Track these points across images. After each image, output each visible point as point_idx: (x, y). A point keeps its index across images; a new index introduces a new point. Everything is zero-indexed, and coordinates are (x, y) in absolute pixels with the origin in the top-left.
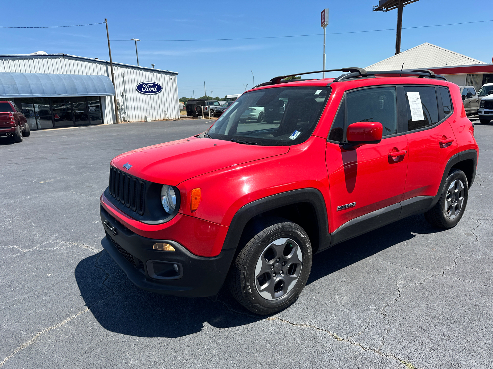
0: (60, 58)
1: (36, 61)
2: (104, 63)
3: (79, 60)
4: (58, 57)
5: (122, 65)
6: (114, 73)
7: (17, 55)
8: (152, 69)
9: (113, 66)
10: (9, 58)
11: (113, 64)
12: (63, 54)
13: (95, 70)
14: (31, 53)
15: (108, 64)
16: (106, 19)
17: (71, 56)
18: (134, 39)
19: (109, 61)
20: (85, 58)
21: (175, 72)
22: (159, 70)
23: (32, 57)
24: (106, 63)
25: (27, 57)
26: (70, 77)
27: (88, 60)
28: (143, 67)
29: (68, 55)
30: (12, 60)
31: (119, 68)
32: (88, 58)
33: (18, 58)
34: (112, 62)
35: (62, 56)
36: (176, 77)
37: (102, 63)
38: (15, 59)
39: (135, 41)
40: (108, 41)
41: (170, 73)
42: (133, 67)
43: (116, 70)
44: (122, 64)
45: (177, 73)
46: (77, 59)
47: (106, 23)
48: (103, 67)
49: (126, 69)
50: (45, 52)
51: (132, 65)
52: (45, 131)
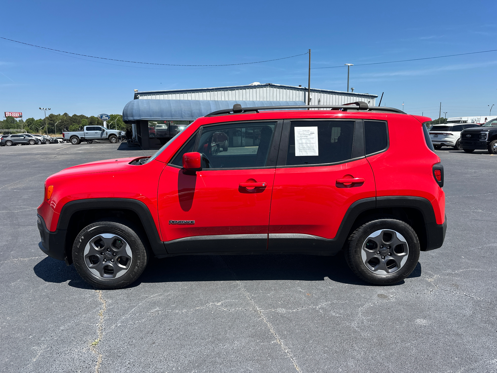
0: (266, 87)
1: (248, 90)
2: (303, 90)
3: (281, 88)
4: (265, 86)
5: (320, 91)
6: (311, 99)
7: (235, 86)
8: (351, 93)
9: (311, 92)
10: (229, 89)
11: (311, 90)
12: (269, 84)
13: (294, 96)
14: (249, 84)
15: (307, 90)
16: (310, 50)
17: (276, 85)
18: (347, 64)
19: (307, 88)
20: (287, 86)
21: (374, 95)
22: (357, 93)
23: (245, 88)
24: (305, 90)
25: (242, 88)
26: (271, 103)
27: (289, 88)
28: (340, 92)
29: (273, 84)
30: (231, 90)
31: (316, 94)
32: (289, 86)
33: (235, 88)
34: (310, 88)
35: (268, 85)
36: (375, 100)
37: (301, 90)
38: (233, 90)
39: (348, 66)
40: (309, 69)
41: (369, 96)
42: (330, 92)
43: (313, 95)
44: (320, 89)
45: (377, 95)
46: (280, 87)
47: (310, 53)
48: (301, 93)
49: (322, 94)
50: (259, 83)
51: (329, 91)
52: (247, 148)
